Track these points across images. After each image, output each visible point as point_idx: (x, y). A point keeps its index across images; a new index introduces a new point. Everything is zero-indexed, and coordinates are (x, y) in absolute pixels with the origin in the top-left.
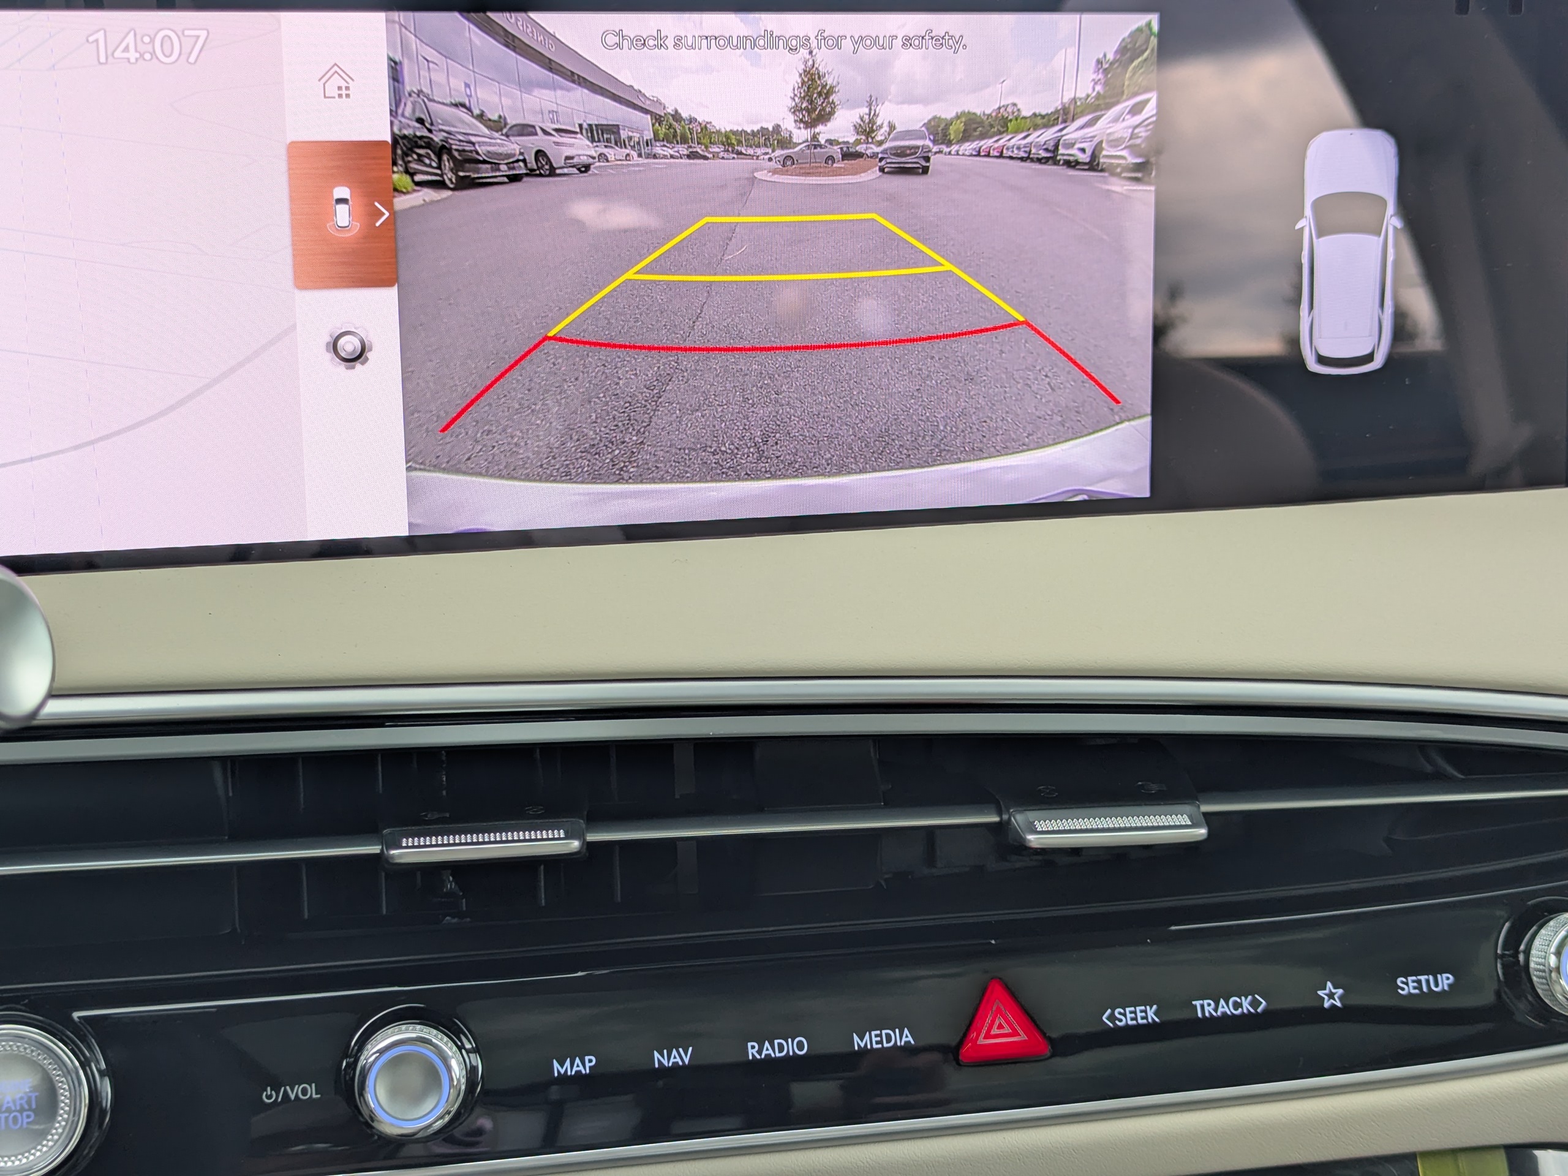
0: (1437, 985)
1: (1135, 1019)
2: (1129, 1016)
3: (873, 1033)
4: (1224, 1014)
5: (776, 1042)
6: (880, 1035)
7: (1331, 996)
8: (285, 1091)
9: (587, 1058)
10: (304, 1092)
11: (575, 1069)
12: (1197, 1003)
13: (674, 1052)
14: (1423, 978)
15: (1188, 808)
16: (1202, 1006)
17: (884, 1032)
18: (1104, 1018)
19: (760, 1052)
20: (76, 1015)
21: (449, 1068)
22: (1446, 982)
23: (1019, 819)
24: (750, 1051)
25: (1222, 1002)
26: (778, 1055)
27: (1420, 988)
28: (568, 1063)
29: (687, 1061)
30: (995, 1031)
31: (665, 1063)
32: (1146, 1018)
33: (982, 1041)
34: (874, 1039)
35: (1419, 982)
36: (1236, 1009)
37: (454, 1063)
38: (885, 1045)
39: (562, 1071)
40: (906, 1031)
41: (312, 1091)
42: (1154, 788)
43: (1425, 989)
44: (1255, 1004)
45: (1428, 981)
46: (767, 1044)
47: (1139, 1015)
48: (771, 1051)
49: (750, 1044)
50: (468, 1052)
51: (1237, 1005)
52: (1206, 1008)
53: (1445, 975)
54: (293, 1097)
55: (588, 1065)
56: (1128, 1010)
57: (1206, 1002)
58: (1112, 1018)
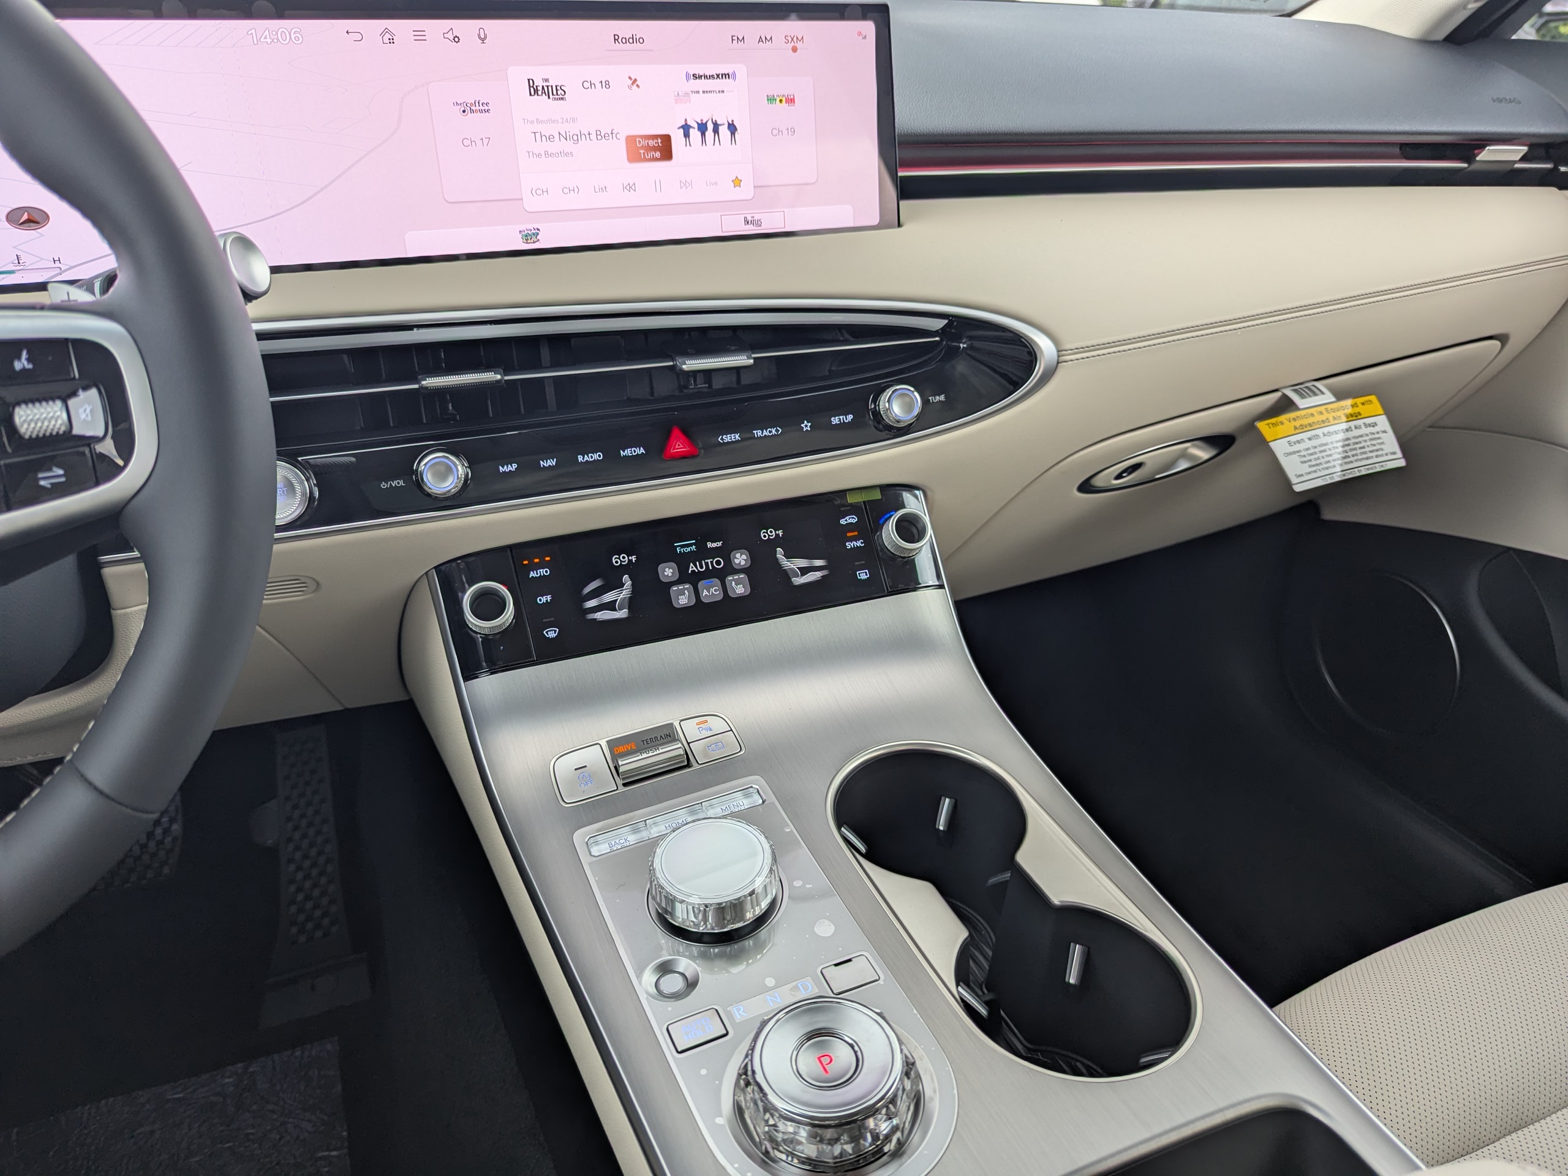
0: (846, 419)
1: (731, 439)
2: (729, 438)
3: (629, 450)
4: (765, 435)
5: (590, 455)
6: (631, 450)
7: (806, 426)
8: (390, 483)
9: (513, 465)
10: (398, 483)
11: (509, 469)
12: (755, 432)
13: (549, 461)
14: (841, 417)
15: (746, 354)
16: (757, 433)
17: (633, 449)
18: (719, 440)
19: (583, 459)
20: (300, 459)
21: (458, 470)
22: (850, 418)
23: (679, 361)
24: (579, 459)
25: (765, 431)
26: (591, 460)
27: (840, 420)
28: (506, 467)
29: (554, 464)
30: (677, 447)
31: (545, 465)
32: (735, 438)
33: (672, 451)
34: (629, 452)
35: (840, 419)
36: (770, 433)
37: (460, 468)
38: (634, 454)
39: (504, 470)
40: (642, 448)
41: (402, 483)
42: (733, 348)
43: (842, 421)
44: (777, 431)
45: (843, 418)
46: (586, 456)
47: (733, 438)
48: (588, 459)
49: (579, 456)
50: (466, 467)
51: (770, 432)
52: (759, 434)
53: (850, 416)
54: (394, 485)
55: (514, 467)
56: (728, 436)
57: (758, 431)
58: (722, 439)
